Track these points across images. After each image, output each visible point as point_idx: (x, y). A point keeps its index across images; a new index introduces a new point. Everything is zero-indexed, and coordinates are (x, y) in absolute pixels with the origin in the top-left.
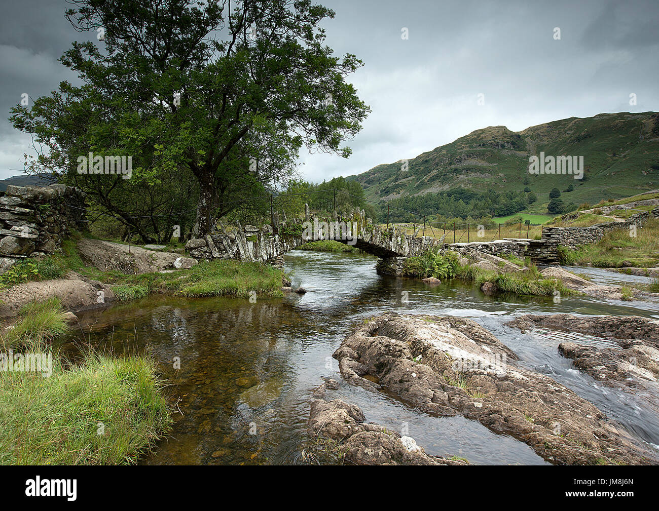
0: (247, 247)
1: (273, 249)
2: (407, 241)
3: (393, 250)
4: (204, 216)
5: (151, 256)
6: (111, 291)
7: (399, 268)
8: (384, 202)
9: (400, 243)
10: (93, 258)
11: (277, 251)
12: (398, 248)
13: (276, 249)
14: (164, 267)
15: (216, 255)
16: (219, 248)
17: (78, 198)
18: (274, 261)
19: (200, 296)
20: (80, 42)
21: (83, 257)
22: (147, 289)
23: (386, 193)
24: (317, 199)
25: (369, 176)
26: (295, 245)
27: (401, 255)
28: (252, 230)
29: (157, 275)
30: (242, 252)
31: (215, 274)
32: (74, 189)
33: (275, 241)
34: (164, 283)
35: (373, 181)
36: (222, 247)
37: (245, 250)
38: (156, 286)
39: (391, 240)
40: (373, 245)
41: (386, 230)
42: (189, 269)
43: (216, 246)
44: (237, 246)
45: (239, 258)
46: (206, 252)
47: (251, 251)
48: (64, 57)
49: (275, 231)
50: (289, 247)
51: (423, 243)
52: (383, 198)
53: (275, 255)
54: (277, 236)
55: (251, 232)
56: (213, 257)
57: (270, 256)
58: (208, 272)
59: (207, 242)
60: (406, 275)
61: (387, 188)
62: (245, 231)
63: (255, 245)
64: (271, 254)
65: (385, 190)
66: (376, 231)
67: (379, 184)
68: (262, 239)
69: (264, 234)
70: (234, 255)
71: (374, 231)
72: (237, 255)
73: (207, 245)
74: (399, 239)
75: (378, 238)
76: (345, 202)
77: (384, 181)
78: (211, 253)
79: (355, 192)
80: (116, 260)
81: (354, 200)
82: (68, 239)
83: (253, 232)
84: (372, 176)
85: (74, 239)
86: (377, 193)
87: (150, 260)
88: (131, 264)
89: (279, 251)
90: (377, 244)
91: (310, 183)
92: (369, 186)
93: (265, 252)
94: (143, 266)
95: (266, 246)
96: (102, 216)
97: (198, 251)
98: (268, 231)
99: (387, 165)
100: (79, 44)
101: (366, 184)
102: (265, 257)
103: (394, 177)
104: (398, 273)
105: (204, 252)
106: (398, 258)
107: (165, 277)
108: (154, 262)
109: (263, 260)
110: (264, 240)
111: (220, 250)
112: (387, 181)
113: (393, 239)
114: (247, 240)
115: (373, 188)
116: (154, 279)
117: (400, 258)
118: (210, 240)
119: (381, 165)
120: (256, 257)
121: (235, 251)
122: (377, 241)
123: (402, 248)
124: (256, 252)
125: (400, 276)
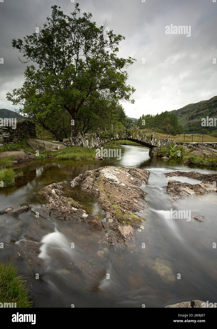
0: (86, 142)
1: (97, 143)
2: (160, 141)
3: (152, 145)
4: (74, 130)
5: (51, 145)
6: (33, 156)
7: (155, 153)
8: (190, 123)
9: (156, 141)
10: (31, 145)
11: (98, 144)
12: (155, 144)
13: (98, 143)
14: (55, 149)
15: (73, 145)
16: (75, 142)
17: (31, 124)
18: (97, 148)
19: (62, 159)
20: (29, 66)
21: (28, 145)
22: (46, 156)
23: (192, 118)
24: (153, 122)
25: (183, 110)
26: (106, 141)
27: (156, 147)
28: (88, 135)
29: (51, 151)
30: (84, 144)
31: (71, 152)
32: (29, 121)
33: (98, 140)
34: (53, 154)
35: (185, 113)
36: (76, 141)
37: (85, 143)
38: (50, 155)
39: (151, 140)
40: (143, 142)
41: (149, 136)
42: (62, 149)
43: (73, 141)
44: (82, 141)
45: (83, 146)
46: (69, 143)
47: (87, 144)
48: (25, 72)
49: (98, 136)
50: (103, 142)
51: (168, 141)
52: (190, 121)
53: (98, 145)
54: (98, 138)
55: (87, 136)
56: (72, 145)
57: (95, 146)
58: (69, 151)
59: (70, 140)
60: (157, 156)
61: (193, 116)
62: (85, 136)
63: (89, 141)
64: (96, 145)
65: (191, 117)
66: (144, 136)
67: (188, 114)
68: (92, 139)
69: (93, 137)
70: (80, 145)
71: (143, 136)
72: (82, 145)
73: (70, 141)
74: (156, 139)
75: (145, 139)
76: (167, 124)
77: (191, 112)
78: (71, 144)
79: (173, 118)
80: (38, 146)
81: (173, 123)
82: (24, 138)
83: (88, 136)
84: (185, 110)
85: (26, 138)
86: (187, 119)
87: (50, 146)
88: (43, 147)
89: (99, 144)
90: (145, 141)
91: (150, 115)
92: (183, 115)
93: (93, 144)
94: (47, 149)
95: (93, 142)
96: (43, 130)
97: (66, 143)
98: (95, 136)
99: (193, 104)
100: (29, 67)
101: (181, 114)
102: (93, 146)
103: (197, 110)
104: (154, 155)
105: (68, 143)
106: (155, 148)
107: (53, 152)
108: (52, 147)
109: (93, 147)
110: (93, 139)
111: (75, 143)
112: (192, 112)
113: (153, 140)
114: (86, 139)
115: (185, 116)
116: (50, 153)
117: (156, 148)
118: (71, 139)
119: (190, 104)
120: (89, 146)
121: (81, 143)
122: (145, 140)
123: (157, 143)
124: (89, 144)
125: (155, 156)
